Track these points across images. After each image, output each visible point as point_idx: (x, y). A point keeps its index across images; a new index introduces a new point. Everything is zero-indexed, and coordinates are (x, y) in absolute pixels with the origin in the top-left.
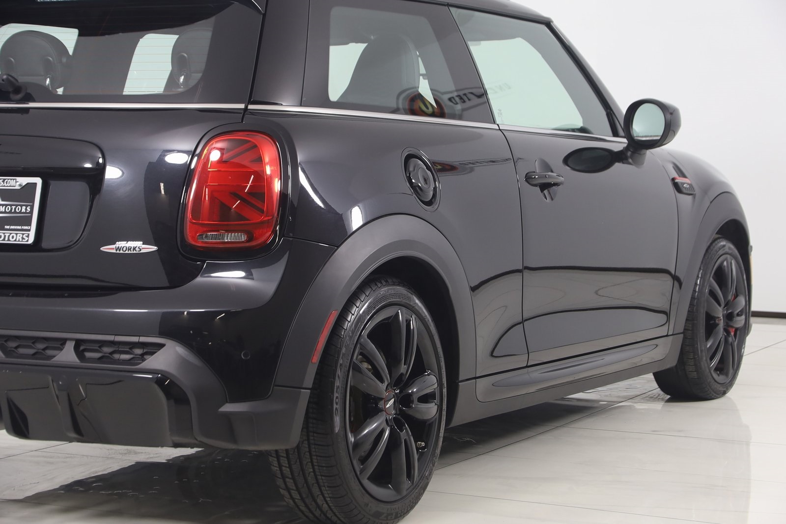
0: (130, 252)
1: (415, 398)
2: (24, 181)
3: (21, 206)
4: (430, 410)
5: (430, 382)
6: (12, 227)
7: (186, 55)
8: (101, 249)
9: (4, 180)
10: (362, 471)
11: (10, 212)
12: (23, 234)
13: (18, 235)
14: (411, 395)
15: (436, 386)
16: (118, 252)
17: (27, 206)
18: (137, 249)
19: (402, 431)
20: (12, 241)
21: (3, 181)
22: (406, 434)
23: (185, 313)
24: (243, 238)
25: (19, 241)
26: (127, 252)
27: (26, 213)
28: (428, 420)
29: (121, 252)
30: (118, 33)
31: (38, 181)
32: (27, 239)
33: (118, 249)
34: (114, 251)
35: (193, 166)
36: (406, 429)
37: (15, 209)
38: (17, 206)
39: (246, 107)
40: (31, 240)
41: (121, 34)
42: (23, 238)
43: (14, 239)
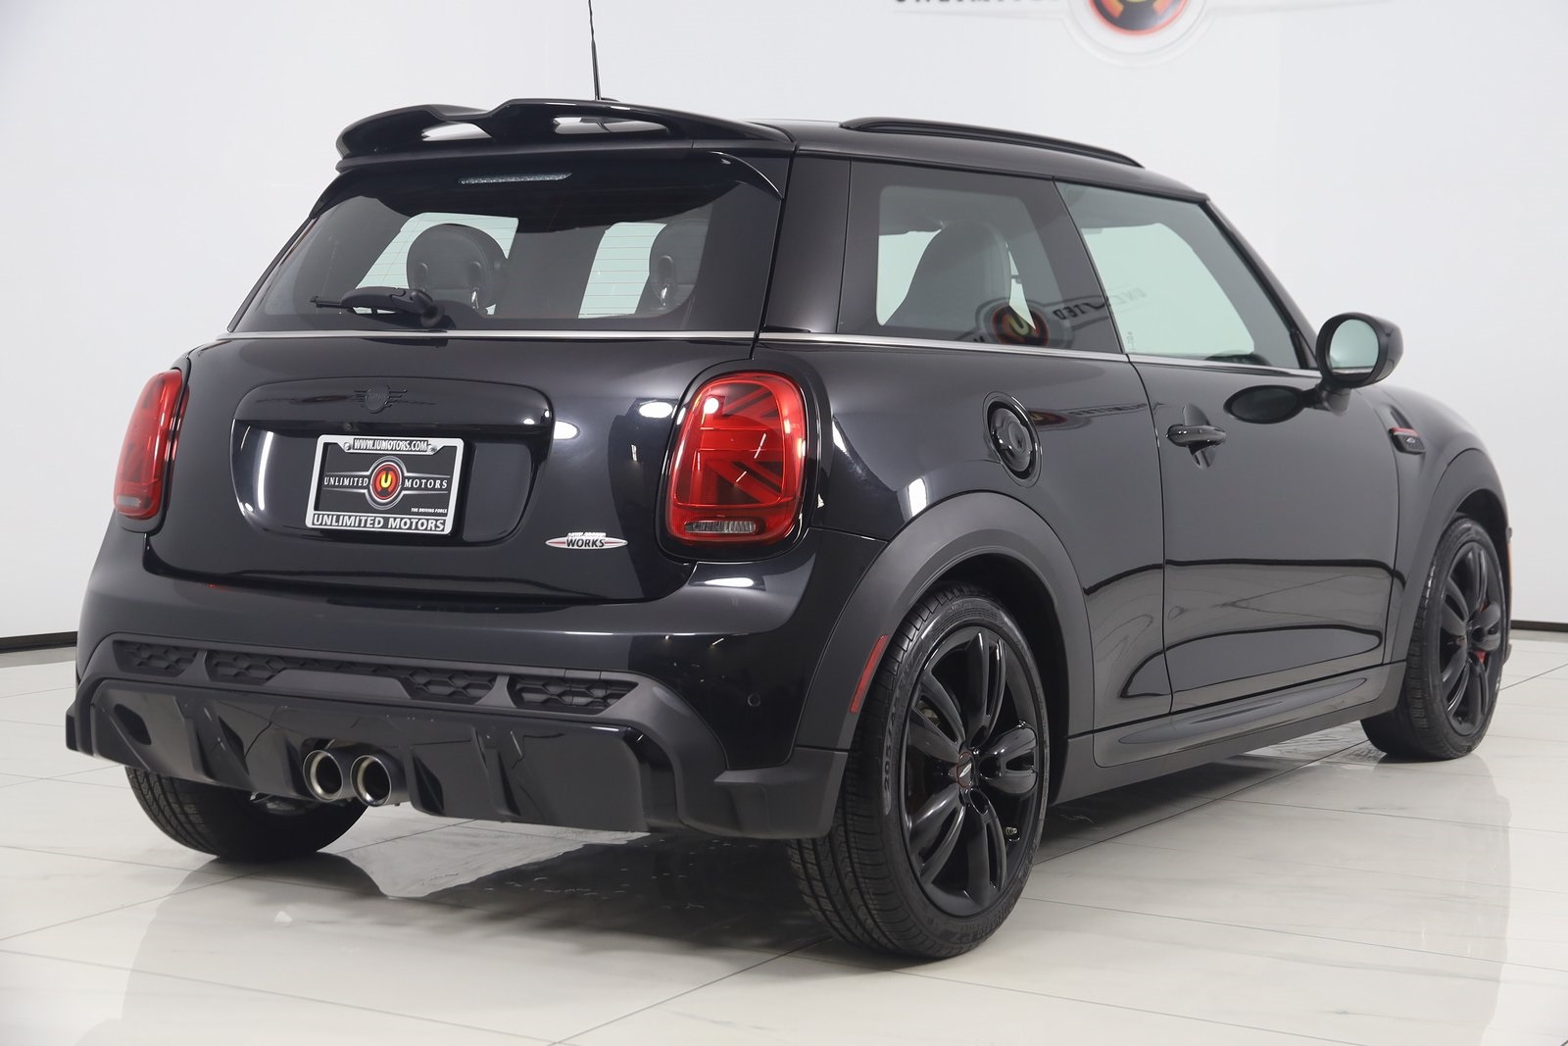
0: (587, 548)
1: (1003, 762)
2: (438, 443)
3: (435, 479)
4: (1025, 781)
5: (1026, 739)
6: (422, 510)
7: (669, 257)
8: (547, 542)
9: (411, 441)
10: (924, 872)
11: (419, 488)
12: (437, 520)
13: (430, 522)
14: (996, 758)
15: (1034, 743)
16: (571, 547)
17: (442, 480)
18: (598, 543)
19: (983, 811)
20: (421, 531)
21: (410, 444)
22: (989, 816)
23: (667, 637)
24: (751, 527)
25: (431, 530)
26: (583, 547)
27: (441, 489)
28: (1022, 795)
29: (576, 547)
30: (573, 227)
31: (459, 444)
32: (442, 527)
33: (571, 543)
34: (565, 546)
35: (679, 422)
36: (989, 808)
37: (426, 484)
38: (428, 479)
39: (757, 336)
40: (448, 529)
41: (577, 229)
42: (436, 526)
43: (424, 527)
